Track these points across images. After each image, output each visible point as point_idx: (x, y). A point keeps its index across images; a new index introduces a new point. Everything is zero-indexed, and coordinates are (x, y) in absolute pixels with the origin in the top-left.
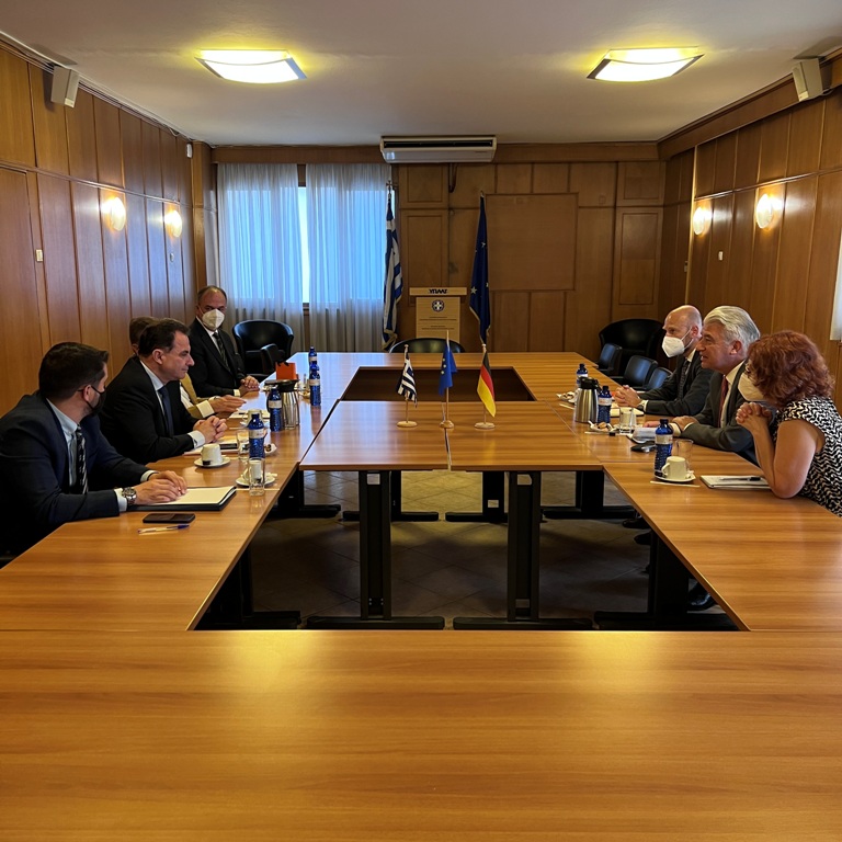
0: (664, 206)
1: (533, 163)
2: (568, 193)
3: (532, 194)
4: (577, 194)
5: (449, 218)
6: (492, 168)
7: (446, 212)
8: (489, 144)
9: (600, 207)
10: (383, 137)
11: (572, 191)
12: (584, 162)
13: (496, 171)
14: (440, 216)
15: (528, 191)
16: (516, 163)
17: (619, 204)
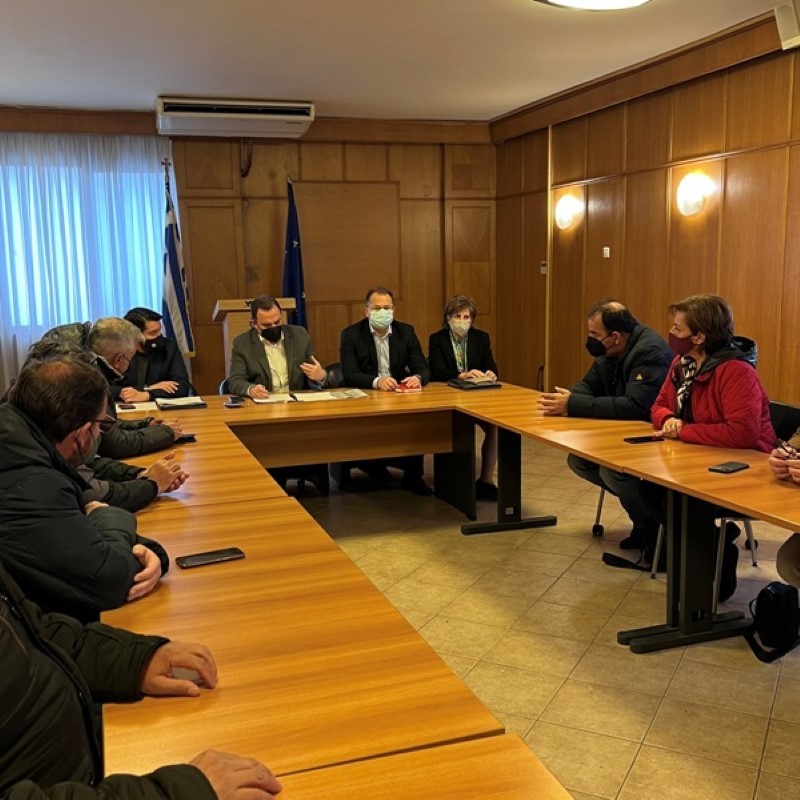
0: (497, 199)
1: (344, 143)
2: (388, 181)
3: (345, 181)
4: (398, 183)
5: (244, 211)
6: (294, 147)
7: (238, 204)
8: (305, 112)
9: (426, 199)
10: (162, 97)
11: (392, 179)
12: (406, 144)
13: (299, 152)
14: (232, 207)
15: (340, 178)
16: (323, 142)
17: (447, 195)
